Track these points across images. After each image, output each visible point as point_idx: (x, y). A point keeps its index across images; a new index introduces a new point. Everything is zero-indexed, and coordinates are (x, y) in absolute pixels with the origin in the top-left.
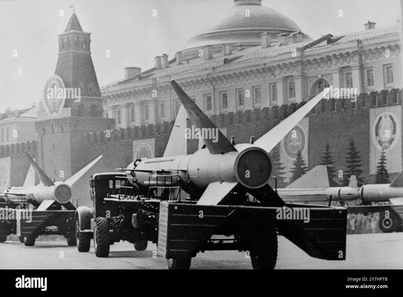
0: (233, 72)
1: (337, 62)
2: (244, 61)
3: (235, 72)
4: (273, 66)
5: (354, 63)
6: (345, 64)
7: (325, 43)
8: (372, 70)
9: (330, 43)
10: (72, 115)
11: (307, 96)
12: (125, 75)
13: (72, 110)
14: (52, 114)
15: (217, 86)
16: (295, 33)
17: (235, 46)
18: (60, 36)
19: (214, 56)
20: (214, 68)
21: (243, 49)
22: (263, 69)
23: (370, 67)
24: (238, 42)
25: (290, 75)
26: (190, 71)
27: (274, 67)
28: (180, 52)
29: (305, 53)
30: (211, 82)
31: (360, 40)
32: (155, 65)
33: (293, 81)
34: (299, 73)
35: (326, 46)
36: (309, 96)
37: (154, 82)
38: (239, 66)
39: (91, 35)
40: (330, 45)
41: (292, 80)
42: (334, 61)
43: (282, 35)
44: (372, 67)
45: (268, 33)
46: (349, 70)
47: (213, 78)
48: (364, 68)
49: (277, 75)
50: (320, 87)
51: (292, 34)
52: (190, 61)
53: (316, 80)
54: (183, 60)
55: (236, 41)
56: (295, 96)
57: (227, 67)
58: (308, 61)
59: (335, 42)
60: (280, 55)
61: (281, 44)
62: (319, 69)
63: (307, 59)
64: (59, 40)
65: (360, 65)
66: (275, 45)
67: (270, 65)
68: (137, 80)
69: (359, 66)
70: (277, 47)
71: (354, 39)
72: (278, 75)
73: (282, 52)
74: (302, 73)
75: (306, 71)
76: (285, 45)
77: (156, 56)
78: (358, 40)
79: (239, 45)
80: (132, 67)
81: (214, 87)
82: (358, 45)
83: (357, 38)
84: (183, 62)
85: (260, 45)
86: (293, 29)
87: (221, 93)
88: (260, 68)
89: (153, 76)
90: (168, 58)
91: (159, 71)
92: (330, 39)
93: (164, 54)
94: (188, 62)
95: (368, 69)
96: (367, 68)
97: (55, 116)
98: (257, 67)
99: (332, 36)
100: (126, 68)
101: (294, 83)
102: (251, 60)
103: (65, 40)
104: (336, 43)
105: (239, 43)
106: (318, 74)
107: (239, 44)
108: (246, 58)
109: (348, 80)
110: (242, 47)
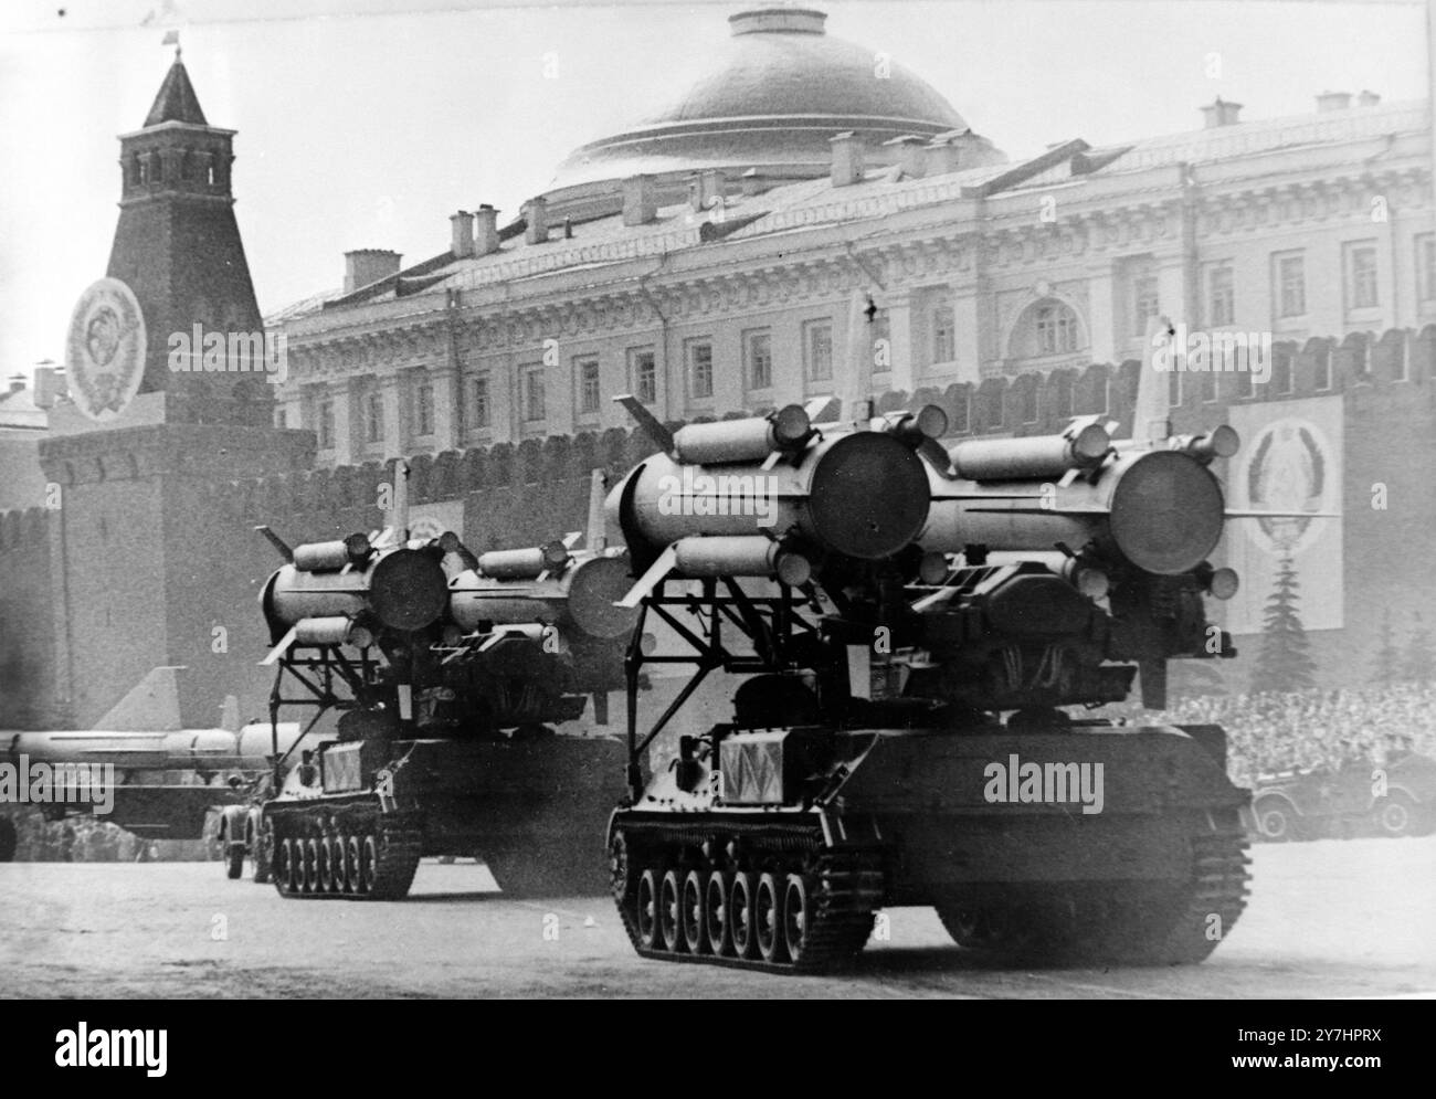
0: (733, 271)
1: (1107, 240)
2: (774, 231)
3: (741, 270)
4: (876, 250)
5: (1168, 244)
6: (1136, 248)
7: (1062, 171)
8: (1230, 270)
9: (1081, 173)
10: (168, 418)
11: (997, 359)
12: (346, 279)
13: (168, 399)
14: (97, 413)
15: (675, 319)
16: (950, 134)
17: (734, 180)
18: (127, 142)
19: (661, 213)
20: (666, 257)
21: (765, 191)
22: (841, 260)
23: (1223, 261)
24: (748, 163)
25: (937, 283)
26: (580, 267)
27: (881, 255)
28: (540, 200)
29: (990, 205)
30: (656, 307)
31: (1190, 163)
32: (452, 245)
33: (948, 304)
34: (972, 278)
35: (1068, 181)
36: (1003, 357)
37: (453, 304)
38: (756, 250)
39: (235, 139)
40: (1082, 180)
41: (944, 300)
42: (1095, 235)
43: (906, 142)
44: (1230, 259)
45: (854, 134)
46: (1147, 270)
47: (662, 289)
48: (1202, 264)
49: (891, 284)
50: (1042, 326)
51: (939, 140)
52: (575, 231)
53: (1031, 302)
54: (550, 227)
55: (736, 162)
56: (952, 358)
57: (715, 253)
58: (1004, 236)
59: (1101, 166)
60: (904, 211)
61: (903, 173)
62: (1040, 264)
63: (999, 226)
64: (123, 156)
65: (1189, 252)
66: (882, 177)
67: (868, 246)
68: (391, 294)
69: (1185, 256)
70: (887, 185)
71: (1167, 159)
72: (895, 281)
73: (911, 203)
74: (981, 276)
75: (993, 270)
76: (919, 176)
77: (456, 213)
78: (1183, 165)
79: (751, 177)
80: (370, 248)
81: (665, 321)
82: (1184, 182)
83: (1180, 158)
84: (553, 234)
85: (826, 175)
86: (940, 118)
87: (691, 344)
88: (830, 257)
89: (449, 283)
90: (499, 217)
91: (468, 264)
92: (1079, 159)
93: (482, 206)
94: (569, 236)
95: (1215, 266)
96: (1211, 262)
97: (107, 420)
98: (819, 255)
99: (1086, 147)
100: (348, 255)
101: (951, 310)
102: (800, 230)
103: (145, 157)
104: (1104, 170)
105: (748, 168)
106: (1039, 279)
107: (751, 172)
108: (781, 222)
109: (1145, 304)
110: (762, 182)
